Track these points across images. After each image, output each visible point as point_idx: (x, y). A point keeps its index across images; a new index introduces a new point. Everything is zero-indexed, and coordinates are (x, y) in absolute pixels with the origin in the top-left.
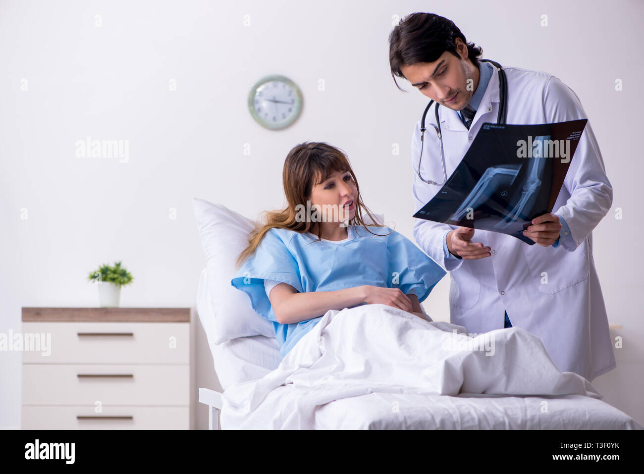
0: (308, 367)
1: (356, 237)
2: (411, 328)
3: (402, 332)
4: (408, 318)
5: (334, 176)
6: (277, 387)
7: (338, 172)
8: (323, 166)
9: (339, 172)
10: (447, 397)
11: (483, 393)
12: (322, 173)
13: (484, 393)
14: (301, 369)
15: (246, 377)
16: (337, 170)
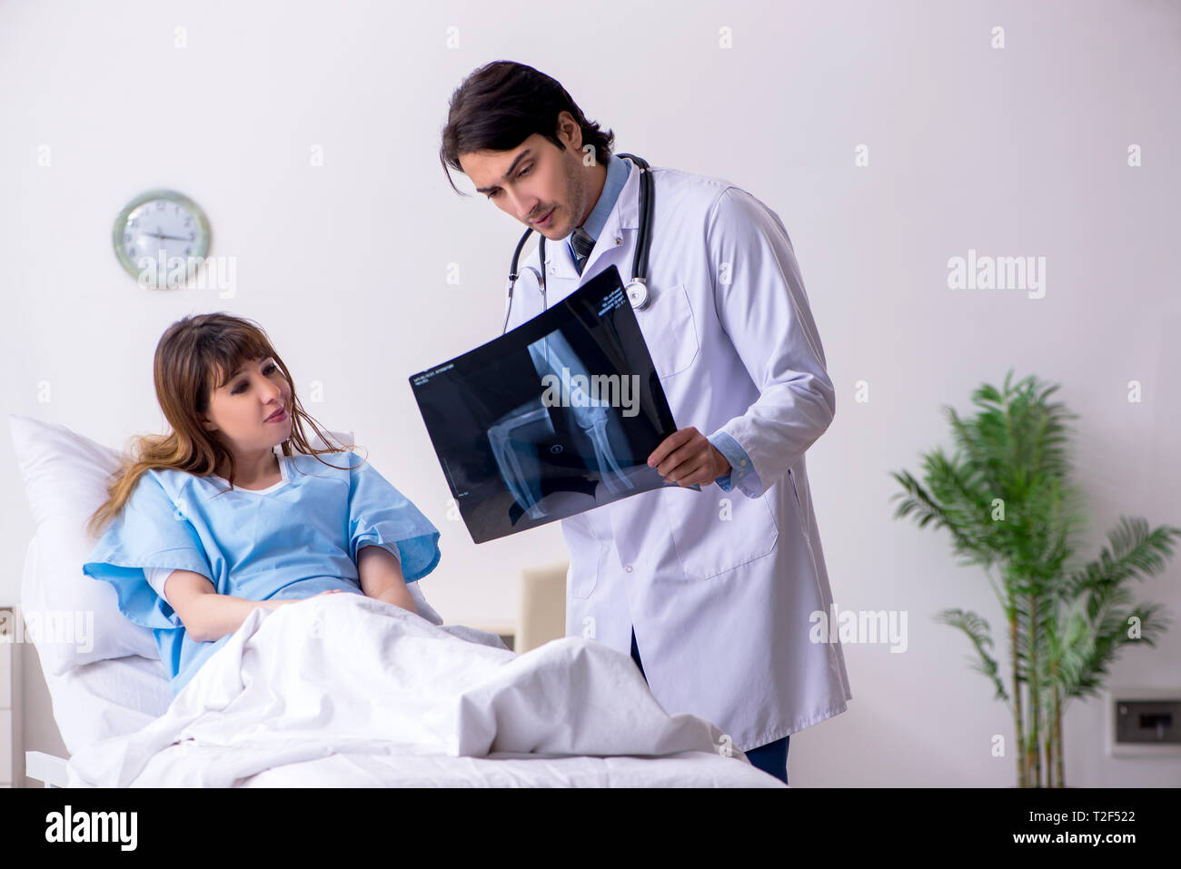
0: (221, 710)
1: (295, 476)
2: (403, 634)
3: (388, 642)
4: (399, 617)
5: (246, 370)
6: (165, 747)
7: (252, 361)
8: (224, 354)
9: (254, 360)
10: (469, 760)
11: (532, 751)
12: (222, 366)
13: (534, 752)
14: (208, 714)
15: (111, 729)
16: (250, 358)
